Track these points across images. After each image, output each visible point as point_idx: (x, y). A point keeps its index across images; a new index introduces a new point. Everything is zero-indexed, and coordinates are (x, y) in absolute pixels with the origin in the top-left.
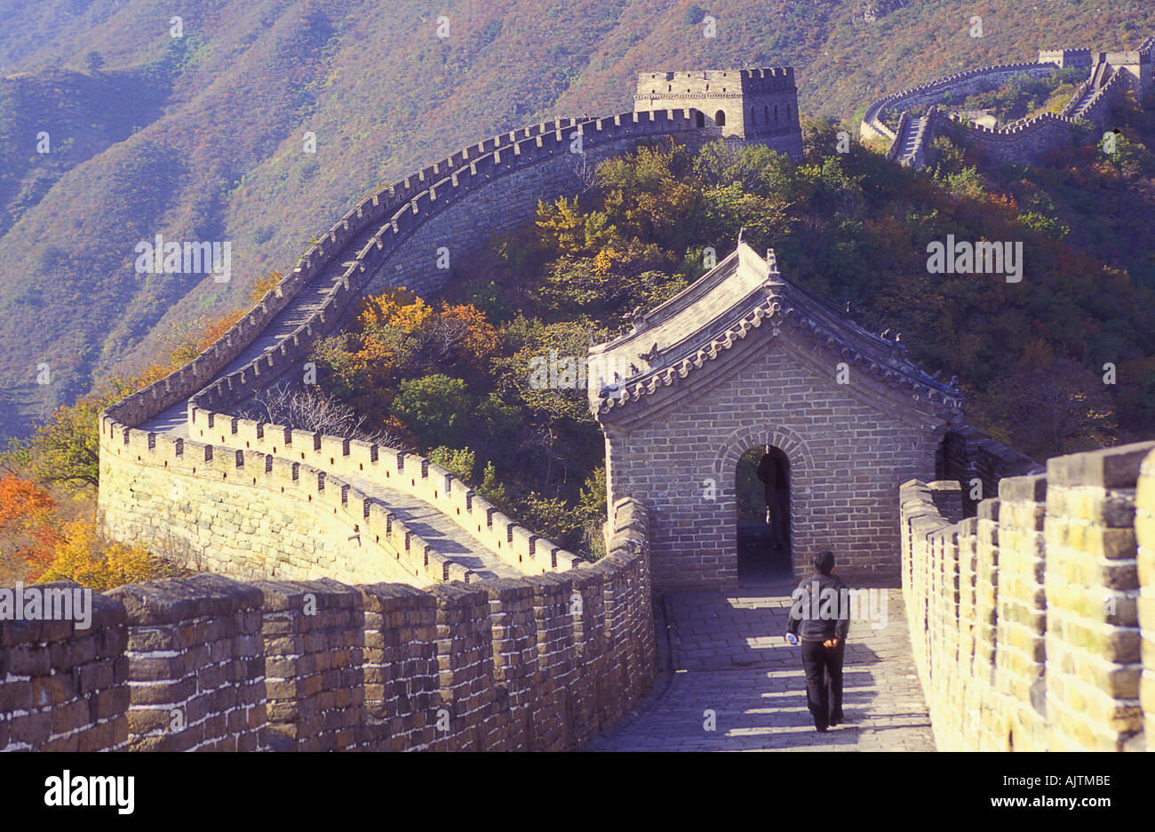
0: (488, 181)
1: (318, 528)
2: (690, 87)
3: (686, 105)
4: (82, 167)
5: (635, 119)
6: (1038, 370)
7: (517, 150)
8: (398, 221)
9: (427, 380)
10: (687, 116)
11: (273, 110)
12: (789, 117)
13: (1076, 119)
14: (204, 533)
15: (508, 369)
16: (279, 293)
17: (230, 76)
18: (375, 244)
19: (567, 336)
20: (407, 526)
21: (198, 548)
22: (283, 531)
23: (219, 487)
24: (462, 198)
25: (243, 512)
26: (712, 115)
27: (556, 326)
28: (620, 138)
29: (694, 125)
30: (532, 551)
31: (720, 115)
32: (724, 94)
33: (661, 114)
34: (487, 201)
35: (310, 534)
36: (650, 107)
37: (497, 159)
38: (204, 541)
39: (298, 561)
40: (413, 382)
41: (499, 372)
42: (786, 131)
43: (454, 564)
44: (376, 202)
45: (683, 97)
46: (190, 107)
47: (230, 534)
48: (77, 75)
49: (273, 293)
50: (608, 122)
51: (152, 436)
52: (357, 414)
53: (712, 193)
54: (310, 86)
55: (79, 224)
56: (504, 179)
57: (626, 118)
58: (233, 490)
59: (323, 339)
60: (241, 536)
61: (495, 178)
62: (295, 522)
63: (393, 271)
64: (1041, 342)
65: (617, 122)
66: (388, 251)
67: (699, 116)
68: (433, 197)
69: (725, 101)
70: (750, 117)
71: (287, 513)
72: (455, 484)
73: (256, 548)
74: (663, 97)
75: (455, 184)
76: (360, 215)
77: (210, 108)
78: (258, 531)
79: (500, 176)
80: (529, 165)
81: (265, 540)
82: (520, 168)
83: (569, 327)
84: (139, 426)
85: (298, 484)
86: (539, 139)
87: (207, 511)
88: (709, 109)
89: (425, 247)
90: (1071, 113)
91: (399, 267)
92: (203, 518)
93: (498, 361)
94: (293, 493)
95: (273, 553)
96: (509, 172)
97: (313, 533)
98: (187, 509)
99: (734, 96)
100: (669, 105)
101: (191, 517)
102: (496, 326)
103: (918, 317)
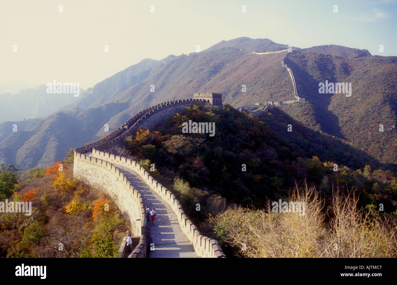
0: (164, 109)
1: (111, 177)
2: (203, 95)
3: (202, 99)
4: (115, 116)
5: (193, 100)
6: (265, 148)
7: (170, 104)
8: (146, 115)
9: (148, 145)
10: (202, 100)
11: (143, 108)
12: (220, 102)
13: (263, 111)
14: (89, 176)
15: (165, 144)
16: (121, 128)
17: (137, 104)
18: (141, 120)
19: (177, 138)
20: (127, 179)
21: (88, 180)
22: (104, 177)
23: (92, 166)
24: (159, 112)
25: (97, 172)
26: (207, 100)
27: (175, 136)
28: (190, 103)
29: (204, 102)
30: (157, 186)
31: (208, 100)
32: (209, 97)
33: (198, 100)
34: (164, 113)
35: (109, 178)
36: (196, 98)
37: (166, 105)
38: (89, 178)
39: (106, 184)
40: (144, 146)
41: (163, 145)
42: (220, 104)
43: (135, 190)
44: (142, 112)
45: (202, 97)
46: (131, 108)
47: (94, 177)
48: (116, 103)
49: (120, 128)
50: (188, 100)
51: (86, 156)
52: (130, 152)
53: (207, 113)
54: (149, 105)
55: (114, 124)
56: (167, 109)
57: (191, 100)
58: (95, 167)
59: (127, 137)
60: (96, 178)
61: (166, 109)
62: (107, 175)
63: (144, 125)
64: (265, 143)
65: (189, 100)
66: (143, 121)
67: (205, 101)
68: (153, 111)
69: (209, 98)
70: (214, 101)
71: (105, 173)
72: (142, 168)
73: (99, 181)
74: (198, 97)
75: (158, 109)
76: (139, 114)
77: (134, 108)
78: (99, 177)
79: (167, 108)
80: (172, 107)
81: (101, 179)
82: (171, 107)
83: (177, 136)
84: (83, 153)
85: (107, 167)
86: (174, 102)
87: (90, 172)
88: (207, 99)
89: (151, 121)
90: (263, 110)
91: (145, 124)
92: (89, 173)
93: (162, 142)
94: (106, 168)
95: (102, 182)
96: (168, 108)
97: (110, 178)
98: (86, 171)
99: (211, 97)
100: (199, 98)
101: (87, 173)
102: (163, 136)
103: (244, 138)
